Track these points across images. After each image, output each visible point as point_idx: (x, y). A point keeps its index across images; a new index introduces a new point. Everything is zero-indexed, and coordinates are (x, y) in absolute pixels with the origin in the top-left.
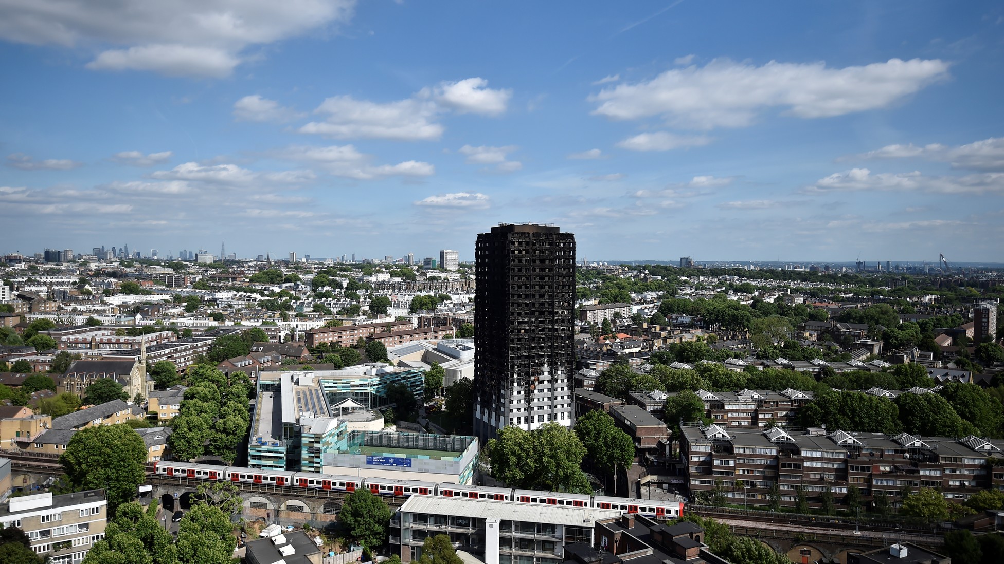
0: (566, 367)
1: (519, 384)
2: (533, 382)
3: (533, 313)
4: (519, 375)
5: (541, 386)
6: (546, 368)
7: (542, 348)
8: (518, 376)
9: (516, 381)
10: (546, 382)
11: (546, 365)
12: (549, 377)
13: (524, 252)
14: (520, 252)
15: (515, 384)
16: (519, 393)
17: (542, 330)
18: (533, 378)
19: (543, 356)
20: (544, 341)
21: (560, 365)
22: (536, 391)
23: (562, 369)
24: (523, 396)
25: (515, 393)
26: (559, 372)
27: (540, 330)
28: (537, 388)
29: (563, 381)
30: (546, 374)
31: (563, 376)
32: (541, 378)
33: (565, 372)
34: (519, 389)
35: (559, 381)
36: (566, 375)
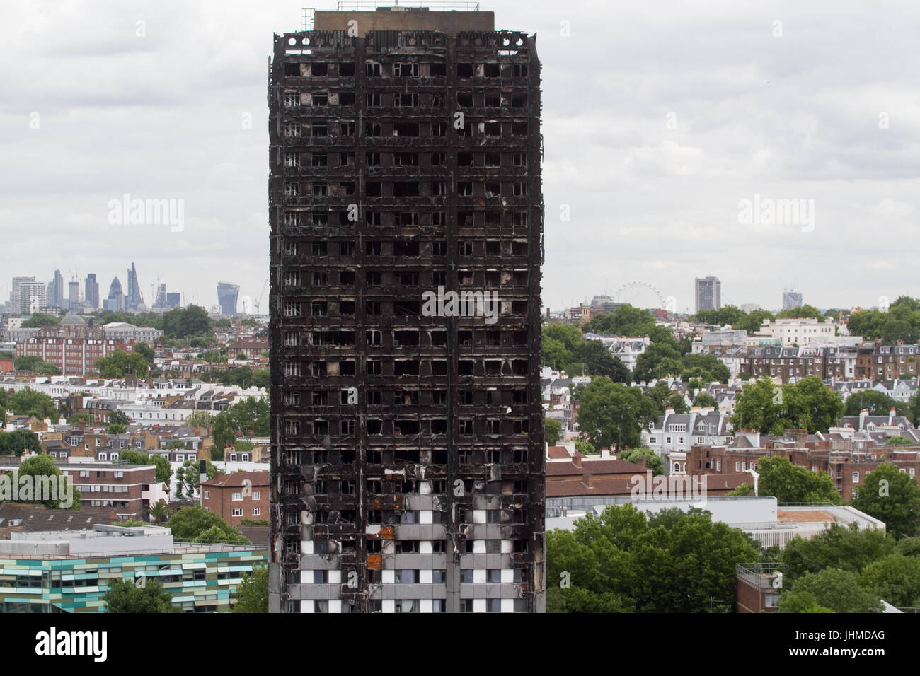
0: (506, 500)
1: (321, 548)
2: (374, 545)
3: (373, 307)
4: (320, 515)
5: (406, 560)
6: (424, 499)
7: (410, 428)
8: (317, 520)
9: (306, 533)
10: (426, 548)
11: (425, 488)
12: (439, 531)
13: (333, 99)
14: (320, 100)
15: (308, 547)
16: (322, 576)
17: (412, 367)
18: (373, 530)
19: (414, 457)
20: (417, 406)
21: (484, 491)
22: (388, 577)
23: (491, 506)
24: (337, 591)
25: (307, 577)
26: (480, 516)
27: (400, 367)
28: (389, 562)
29: (494, 546)
30: (426, 518)
31: (494, 531)
32: (406, 531)
33: (503, 515)
34: (321, 563)
35: (480, 548)
36: (509, 529)
